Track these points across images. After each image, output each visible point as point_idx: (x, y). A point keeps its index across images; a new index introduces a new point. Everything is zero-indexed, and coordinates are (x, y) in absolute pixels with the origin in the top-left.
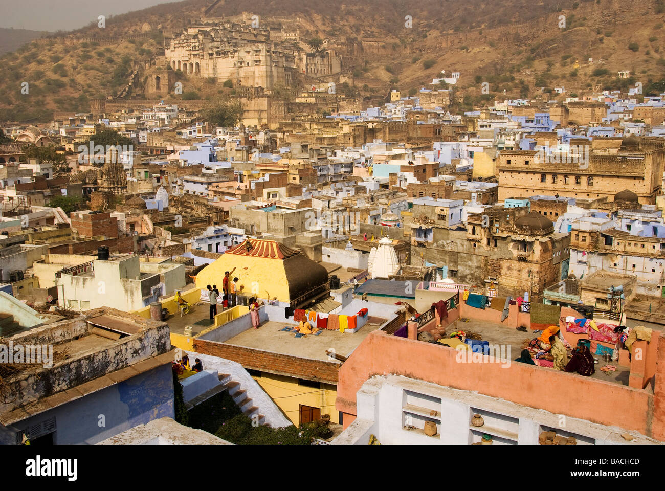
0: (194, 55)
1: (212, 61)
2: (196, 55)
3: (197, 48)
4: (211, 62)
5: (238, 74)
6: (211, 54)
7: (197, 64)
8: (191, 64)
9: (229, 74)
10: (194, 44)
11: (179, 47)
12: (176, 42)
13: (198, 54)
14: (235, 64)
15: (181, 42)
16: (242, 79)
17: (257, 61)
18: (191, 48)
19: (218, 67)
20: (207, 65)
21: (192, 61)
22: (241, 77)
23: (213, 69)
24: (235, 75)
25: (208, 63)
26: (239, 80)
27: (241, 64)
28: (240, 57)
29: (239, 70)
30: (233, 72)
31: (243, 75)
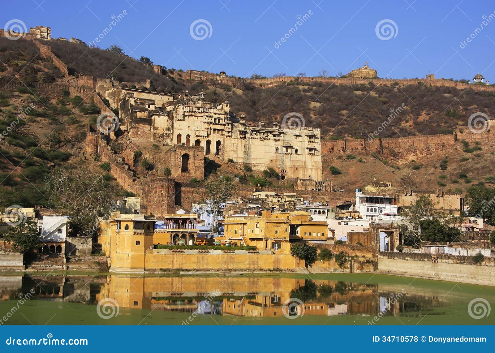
0: (214, 130)
1: (244, 142)
2: (218, 130)
3: (222, 122)
4: (241, 144)
5: (283, 161)
6: (245, 133)
7: (218, 143)
8: (208, 143)
9: (268, 161)
10: (217, 116)
11: (189, 116)
12: (187, 109)
13: (222, 130)
14: (277, 149)
15: (195, 109)
16: (288, 170)
17: (310, 149)
18: (213, 121)
19: (251, 151)
20: (235, 146)
21: (210, 138)
22: (286, 167)
23: (245, 152)
24: (278, 163)
25: (236, 143)
26: (284, 170)
27: (287, 151)
28: (285, 142)
29: (284, 157)
30: (275, 158)
31: (289, 164)
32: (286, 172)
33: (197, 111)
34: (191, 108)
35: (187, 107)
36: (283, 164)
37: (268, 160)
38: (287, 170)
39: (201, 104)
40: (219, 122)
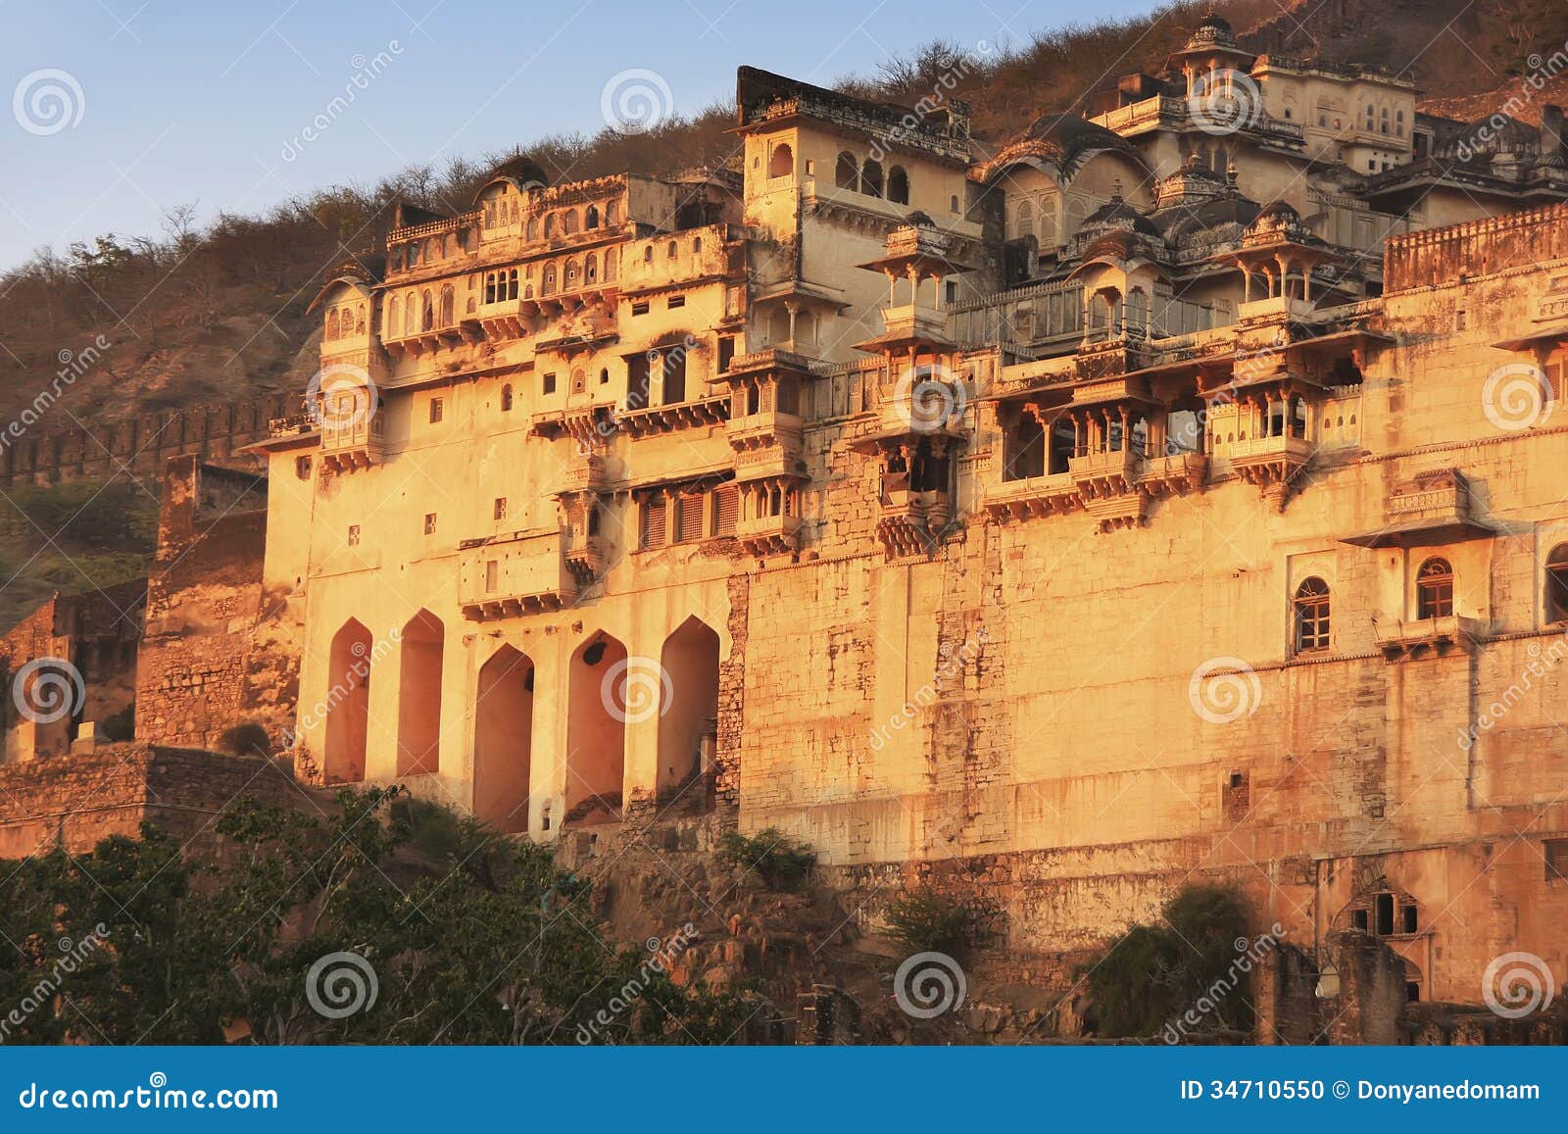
2: (690, 491)
9: (1197, 802)
13: (720, 484)
15: (470, 298)
19: (1015, 682)
20: (847, 663)
21: (608, 615)
22: (1412, 846)
23: (943, 713)
24: (1310, 803)
25: (859, 615)
26: (1385, 903)
27: (1433, 600)
28: (1406, 473)
29: (1392, 711)
30: (1278, 745)
31: (1454, 791)
32: (1411, 923)
33: (486, 312)
34: (435, 290)
35: (402, 293)
36: (1377, 812)
37: (1193, 781)
38: (1418, 891)
39: (523, 216)
40: (674, 386)
